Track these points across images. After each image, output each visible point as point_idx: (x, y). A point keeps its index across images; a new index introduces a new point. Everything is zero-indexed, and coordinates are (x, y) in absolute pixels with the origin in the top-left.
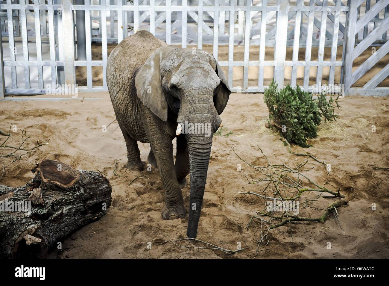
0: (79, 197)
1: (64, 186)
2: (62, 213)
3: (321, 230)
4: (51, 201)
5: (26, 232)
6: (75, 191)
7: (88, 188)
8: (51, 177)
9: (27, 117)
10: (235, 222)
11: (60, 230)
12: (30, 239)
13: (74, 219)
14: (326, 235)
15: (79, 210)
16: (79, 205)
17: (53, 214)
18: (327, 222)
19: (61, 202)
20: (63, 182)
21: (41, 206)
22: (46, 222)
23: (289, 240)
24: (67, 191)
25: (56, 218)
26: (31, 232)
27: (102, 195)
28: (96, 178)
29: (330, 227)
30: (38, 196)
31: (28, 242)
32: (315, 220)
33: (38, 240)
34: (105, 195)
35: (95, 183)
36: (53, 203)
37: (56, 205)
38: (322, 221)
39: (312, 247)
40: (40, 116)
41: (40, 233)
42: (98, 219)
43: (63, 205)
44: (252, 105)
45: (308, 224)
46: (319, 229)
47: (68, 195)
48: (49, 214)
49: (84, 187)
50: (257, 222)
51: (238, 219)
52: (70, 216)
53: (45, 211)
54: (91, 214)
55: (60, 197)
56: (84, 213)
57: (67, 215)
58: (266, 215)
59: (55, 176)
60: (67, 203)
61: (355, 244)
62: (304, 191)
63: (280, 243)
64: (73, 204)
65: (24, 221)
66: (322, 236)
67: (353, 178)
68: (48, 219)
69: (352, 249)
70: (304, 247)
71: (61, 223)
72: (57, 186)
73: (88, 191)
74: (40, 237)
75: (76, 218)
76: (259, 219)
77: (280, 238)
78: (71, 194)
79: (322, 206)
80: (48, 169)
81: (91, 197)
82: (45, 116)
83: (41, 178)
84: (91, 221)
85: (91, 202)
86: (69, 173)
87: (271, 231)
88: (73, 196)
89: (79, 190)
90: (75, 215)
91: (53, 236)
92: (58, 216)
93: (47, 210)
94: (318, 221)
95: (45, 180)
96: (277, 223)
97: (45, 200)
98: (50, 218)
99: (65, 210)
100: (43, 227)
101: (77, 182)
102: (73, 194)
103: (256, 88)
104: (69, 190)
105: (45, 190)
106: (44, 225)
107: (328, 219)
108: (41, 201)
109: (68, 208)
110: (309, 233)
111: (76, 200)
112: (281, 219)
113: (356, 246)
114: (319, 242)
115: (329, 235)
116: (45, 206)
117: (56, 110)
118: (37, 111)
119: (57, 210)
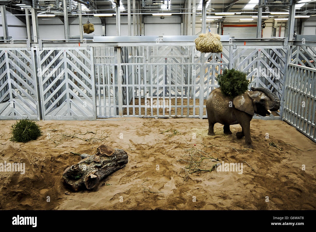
0: (114, 159)
1: (108, 155)
2: (107, 165)
3: (209, 175)
4: (103, 161)
5: (91, 173)
6: (112, 157)
7: (118, 156)
8: (104, 152)
9: (104, 127)
10: (175, 171)
11: (106, 172)
12: (93, 176)
13: (112, 168)
14: (211, 177)
15: (114, 164)
16: (114, 162)
17: (103, 166)
18: (212, 172)
19: (107, 161)
20: (108, 154)
21: (99, 163)
22: (100, 169)
23: (196, 179)
24: (109, 157)
25: (104, 167)
26: (93, 173)
27: (124, 158)
28: (122, 152)
29: (213, 174)
30: (98, 159)
31: (92, 177)
32: (207, 171)
33: (96, 176)
34: (125, 159)
35: (121, 154)
36: (104, 162)
37: (105, 162)
38: (210, 171)
39: (205, 182)
40: (108, 126)
41: (97, 173)
42: (122, 168)
43: (108, 163)
44: (190, 123)
45: (205, 172)
46: (208, 174)
47: (110, 158)
48: (102, 166)
49: (116, 156)
50: (184, 171)
51: (176, 170)
52: (110, 167)
53: (100, 165)
54: (119, 166)
55: (107, 160)
56: (116, 166)
57: (109, 167)
58: (188, 168)
59: (105, 151)
60: (109, 162)
61: (223, 181)
62: (204, 159)
63: (192, 180)
64: (111, 162)
65: (91, 168)
66: (210, 177)
67: (226, 153)
68: (101, 168)
69: (221, 183)
70: (202, 182)
71: (107, 169)
72: (106, 155)
73: (118, 157)
74: (97, 175)
75: (113, 168)
76: (185, 170)
77: (192, 178)
78: (111, 158)
79: (211, 165)
80: (103, 148)
81: (119, 160)
82: (110, 127)
83: (100, 152)
84: (119, 169)
85: (119, 161)
86: (110, 150)
87: (189, 175)
88: (112, 159)
89: (114, 157)
90: (112, 167)
91: (103, 175)
92: (105, 167)
93: (101, 164)
94: (209, 171)
95: (101, 153)
96: (192, 172)
97: (101, 160)
98: (102, 168)
99: (108, 164)
100: (99, 171)
101: (113, 154)
102: (112, 158)
103: (192, 116)
104: (110, 157)
105: (101, 156)
106: (99, 170)
107: (213, 171)
108: (99, 161)
109: (109, 164)
110: (204, 176)
111: (113, 160)
112: (194, 170)
113: (223, 182)
114: (208, 180)
115: (213, 177)
116: (100, 163)
117: (115, 124)
118: (108, 124)
119: (105, 165)
